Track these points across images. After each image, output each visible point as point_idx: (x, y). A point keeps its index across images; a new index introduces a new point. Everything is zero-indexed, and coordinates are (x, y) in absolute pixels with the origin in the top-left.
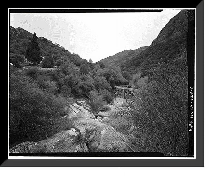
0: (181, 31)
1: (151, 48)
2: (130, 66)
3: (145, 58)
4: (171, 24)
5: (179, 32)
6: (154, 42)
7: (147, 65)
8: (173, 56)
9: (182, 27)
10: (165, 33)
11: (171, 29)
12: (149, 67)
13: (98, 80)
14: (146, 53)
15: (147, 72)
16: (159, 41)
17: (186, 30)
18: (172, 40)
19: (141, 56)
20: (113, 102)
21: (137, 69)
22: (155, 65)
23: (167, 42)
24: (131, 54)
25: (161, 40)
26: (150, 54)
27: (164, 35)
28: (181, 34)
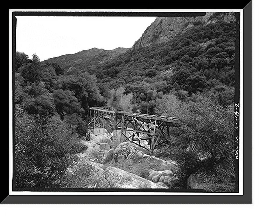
0: (168, 36)
1: (133, 51)
2: (102, 76)
3: (124, 65)
4: (158, 23)
5: (166, 37)
6: (136, 43)
7: (128, 77)
8: (160, 68)
9: (169, 31)
10: (151, 34)
11: (157, 30)
12: (130, 80)
13: (62, 96)
14: (126, 58)
15: (129, 87)
16: (143, 43)
17: (173, 37)
18: (158, 46)
19: (118, 62)
20: (89, 136)
21: (114, 82)
22: (139, 79)
23: (152, 48)
24: (103, 57)
25: (145, 43)
26: (132, 61)
27: (149, 36)
28: (168, 40)
